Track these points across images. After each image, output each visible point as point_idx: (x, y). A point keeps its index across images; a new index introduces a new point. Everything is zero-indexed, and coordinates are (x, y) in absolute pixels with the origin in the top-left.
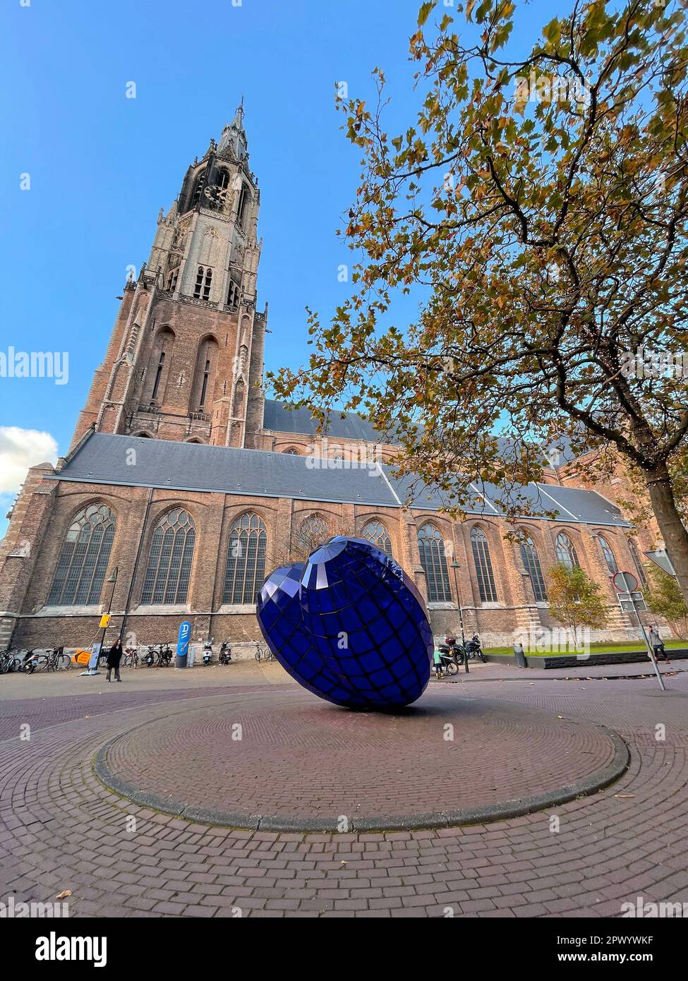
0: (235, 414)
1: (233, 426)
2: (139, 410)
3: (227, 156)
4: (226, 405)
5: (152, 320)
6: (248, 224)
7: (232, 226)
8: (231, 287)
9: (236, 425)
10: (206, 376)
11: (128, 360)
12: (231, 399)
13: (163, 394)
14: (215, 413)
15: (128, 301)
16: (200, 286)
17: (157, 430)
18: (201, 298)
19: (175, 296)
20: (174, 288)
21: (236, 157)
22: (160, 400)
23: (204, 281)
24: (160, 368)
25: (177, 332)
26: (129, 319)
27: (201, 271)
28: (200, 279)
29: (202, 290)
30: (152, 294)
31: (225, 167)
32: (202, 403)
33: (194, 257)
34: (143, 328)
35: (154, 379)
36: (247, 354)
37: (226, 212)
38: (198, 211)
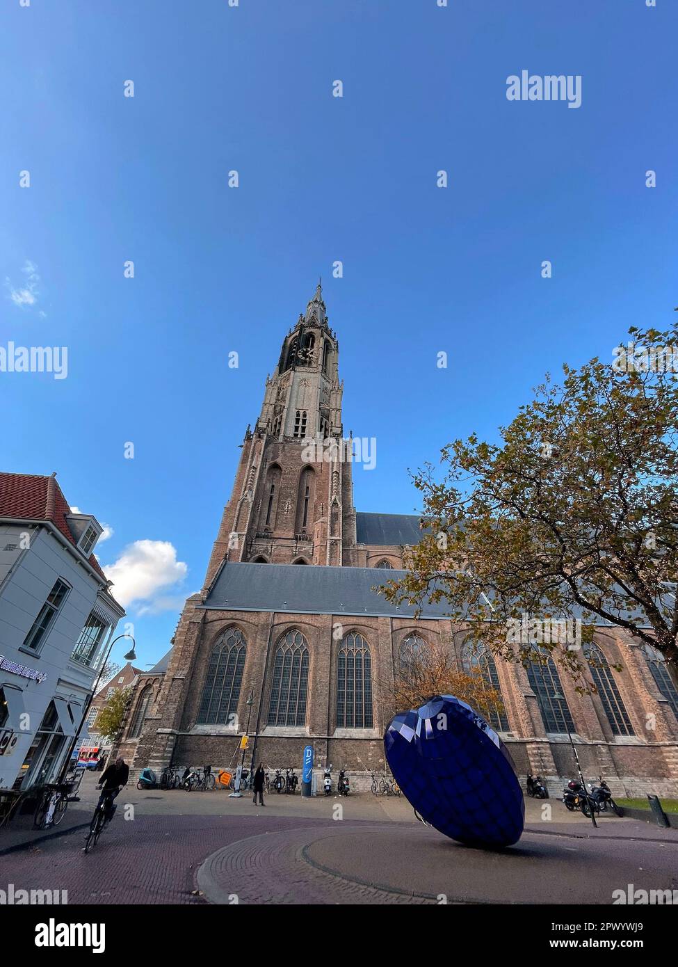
0: (332, 534)
1: (332, 544)
2: (257, 537)
3: (312, 324)
4: (325, 525)
5: (264, 460)
6: (331, 369)
7: (319, 375)
8: (321, 422)
9: (334, 543)
10: (307, 500)
11: (248, 497)
12: (328, 518)
13: (274, 521)
14: (316, 533)
15: (247, 448)
16: (298, 427)
17: (271, 553)
18: (299, 436)
19: (281, 439)
20: (279, 431)
21: (319, 322)
22: (272, 526)
23: (301, 422)
24: (271, 498)
25: (283, 467)
26: (249, 464)
27: (298, 415)
28: (297, 421)
29: (300, 429)
30: (264, 441)
31: (311, 332)
32: (304, 525)
33: (293, 405)
34: (258, 469)
35: (267, 508)
36: (339, 479)
37: (314, 365)
38: (294, 370)
